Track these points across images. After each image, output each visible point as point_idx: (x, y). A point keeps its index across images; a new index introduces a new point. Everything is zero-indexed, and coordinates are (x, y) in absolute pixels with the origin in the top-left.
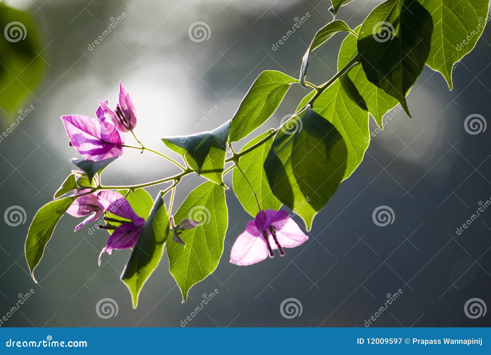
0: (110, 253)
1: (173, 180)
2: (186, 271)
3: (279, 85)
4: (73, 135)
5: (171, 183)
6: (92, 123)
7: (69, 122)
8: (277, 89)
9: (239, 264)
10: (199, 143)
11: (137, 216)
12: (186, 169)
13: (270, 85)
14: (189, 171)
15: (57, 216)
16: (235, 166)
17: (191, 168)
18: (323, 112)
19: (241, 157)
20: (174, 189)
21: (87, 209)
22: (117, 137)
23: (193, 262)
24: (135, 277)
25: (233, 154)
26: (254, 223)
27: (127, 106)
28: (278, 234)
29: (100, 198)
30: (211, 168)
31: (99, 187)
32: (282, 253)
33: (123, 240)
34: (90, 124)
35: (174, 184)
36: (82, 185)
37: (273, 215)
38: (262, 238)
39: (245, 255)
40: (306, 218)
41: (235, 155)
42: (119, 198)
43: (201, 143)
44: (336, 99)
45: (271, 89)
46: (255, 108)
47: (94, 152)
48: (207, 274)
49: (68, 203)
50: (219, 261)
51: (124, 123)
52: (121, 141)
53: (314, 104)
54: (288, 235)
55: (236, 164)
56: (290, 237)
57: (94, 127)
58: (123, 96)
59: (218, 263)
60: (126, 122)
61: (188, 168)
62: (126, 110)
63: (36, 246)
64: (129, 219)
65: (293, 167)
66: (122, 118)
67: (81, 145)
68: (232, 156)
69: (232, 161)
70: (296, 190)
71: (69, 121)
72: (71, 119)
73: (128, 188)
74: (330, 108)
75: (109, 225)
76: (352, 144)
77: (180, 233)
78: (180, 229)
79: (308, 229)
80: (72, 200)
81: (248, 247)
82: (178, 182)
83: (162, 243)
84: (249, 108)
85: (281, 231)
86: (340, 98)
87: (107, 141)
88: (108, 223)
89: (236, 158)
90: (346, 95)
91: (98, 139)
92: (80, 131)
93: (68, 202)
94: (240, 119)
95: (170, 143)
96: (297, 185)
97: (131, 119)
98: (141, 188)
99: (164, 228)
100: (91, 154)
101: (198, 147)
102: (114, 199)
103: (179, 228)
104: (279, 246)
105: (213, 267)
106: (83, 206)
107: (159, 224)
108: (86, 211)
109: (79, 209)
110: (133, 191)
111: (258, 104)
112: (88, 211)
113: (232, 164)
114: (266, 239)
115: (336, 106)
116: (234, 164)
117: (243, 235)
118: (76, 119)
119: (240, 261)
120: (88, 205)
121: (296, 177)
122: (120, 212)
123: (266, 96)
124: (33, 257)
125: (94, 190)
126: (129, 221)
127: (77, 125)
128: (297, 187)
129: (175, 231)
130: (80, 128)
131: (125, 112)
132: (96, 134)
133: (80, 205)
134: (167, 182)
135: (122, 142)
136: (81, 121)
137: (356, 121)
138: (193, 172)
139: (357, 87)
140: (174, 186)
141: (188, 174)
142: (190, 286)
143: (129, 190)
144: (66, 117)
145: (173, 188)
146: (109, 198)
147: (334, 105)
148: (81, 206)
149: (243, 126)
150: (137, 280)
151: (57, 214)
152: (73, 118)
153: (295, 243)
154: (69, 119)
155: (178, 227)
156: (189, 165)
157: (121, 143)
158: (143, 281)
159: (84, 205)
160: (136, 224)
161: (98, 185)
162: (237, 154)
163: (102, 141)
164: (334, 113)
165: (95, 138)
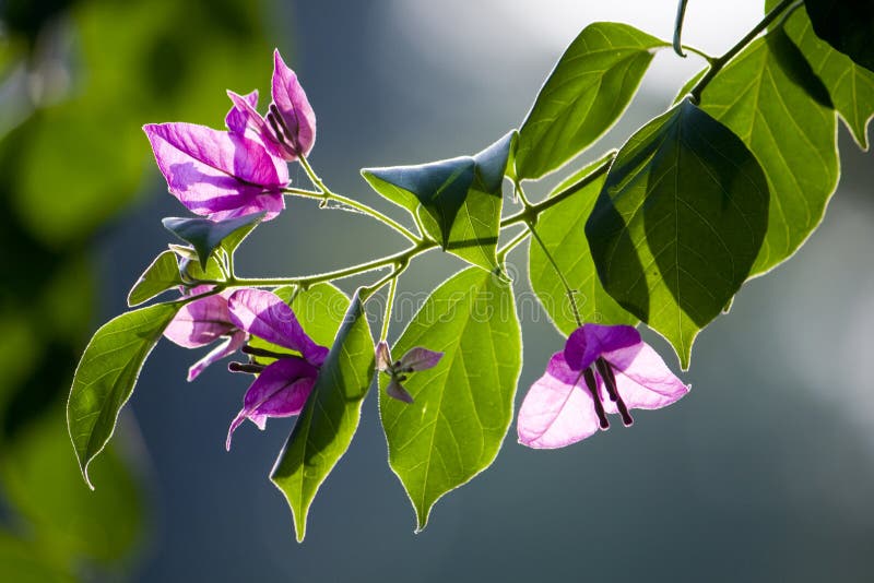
0: (262, 427)
1: (393, 265)
2: (426, 464)
3: (627, 54)
4: (171, 167)
5: (388, 270)
6: (215, 141)
7: (162, 139)
8: (624, 62)
9: (536, 445)
10: (444, 181)
11: (312, 344)
12: (421, 239)
13: (609, 53)
14: (426, 244)
15: (141, 345)
16: (527, 232)
17: (431, 238)
18: (731, 114)
19: (542, 213)
20: (394, 284)
21: (211, 330)
22: (269, 171)
23: (442, 444)
24: (300, 474)
25: (524, 206)
26: (563, 356)
27: (290, 104)
28: (620, 379)
29: (235, 303)
30: (472, 236)
31: (232, 282)
32: (628, 420)
33: (284, 395)
34: (212, 144)
35: (393, 271)
36: (194, 277)
37: (601, 335)
38: (583, 388)
39: (548, 426)
40: (676, 341)
41: (528, 207)
42: (273, 304)
43: (449, 181)
44: (759, 84)
45: (611, 61)
46: (574, 105)
47: (217, 205)
48: (475, 472)
49: (164, 318)
50: (501, 443)
51: (286, 141)
52: (277, 180)
53: (702, 94)
54: (643, 382)
55: (532, 228)
56: (647, 385)
57: (221, 151)
58: (282, 82)
59: (500, 448)
60: (289, 138)
61: (425, 238)
62: (290, 111)
63: (93, 410)
64: (295, 350)
65: (647, 229)
66: (281, 130)
67: (190, 187)
68: (522, 211)
69: (523, 222)
70: (654, 278)
71: (162, 135)
72: (167, 131)
73: (296, 283)
74: (747, 105)
75: (256, 363)
76: (799, 184)
77: (404, 378)
78: (404, 371)
79: (684, 367)
80: (172, 310)
81: (552, 408)
82: (402, 268)
83: (357, 399)
84: (561, 104)
85: (628, 371)
86: (769, 82)
87: (248, 180)
88: (253, 358)
89: (531, 215)
90: (783, 75)
91: (227, 175)
92: (188, 159)
93: (162, 314)
94: (541, 129)
95: (384, 183)
96: (656, 269)
97: (300, 133)
98: (327, 282)
99: (364, 366)
100: (211, 208)
101: (440, 190)
102: (263, 306)
103: (402, 367)
104: (621, 405)
105: (489, 456)
106: (202, 324)
107: (352, 358)
108: (208, 333)
109: (194, 331)
110: (306, 289)
111: (582, 96)
112: (213, 334)
113: (522, 228)
114: (593, 390)
115: (760, 98)
116: (528, 228)
117: (541, 380)
118: (180, 133)
119: (539, 440)
120: (212, 321)
121: (654, 251)
122: (278, 335)
123: (600, 77)
124: (86, 434)
125: (221, 287)
126: (297, 353)
127: (182, 145)
128: (655, 274)
129: (394, 375)
130: (187, 151)
131: (288, 114)
132: (224, 165)
133: (195, 321)
134: (380, 268)
135: (281, 182)
136: (192, 136)
137: (808, 132)
138: (437, 247)
139: (808, 57)
140: (394, 276)
141: (426, 250)
142: (437, 497)
143: (296, 287)
144: (156, 127)
145: (391, 281)
146: (253, 304)
147: (756, 97)
148: (199, 325)
149: (550, 144)
150: (305, 480)
151: (140, 339)
152: (173, 128)
153: (661, 399)
154: (163, 131)
155: (398, 364)
156: (425, 232)
157: (279, 184)
158: (316, 481)
159: (205, 321)
160: (311, 360)
161: (229, 276)
162: (533, 205)
163: (235, 181)
164: (757, 114)
165: (221, 174)
